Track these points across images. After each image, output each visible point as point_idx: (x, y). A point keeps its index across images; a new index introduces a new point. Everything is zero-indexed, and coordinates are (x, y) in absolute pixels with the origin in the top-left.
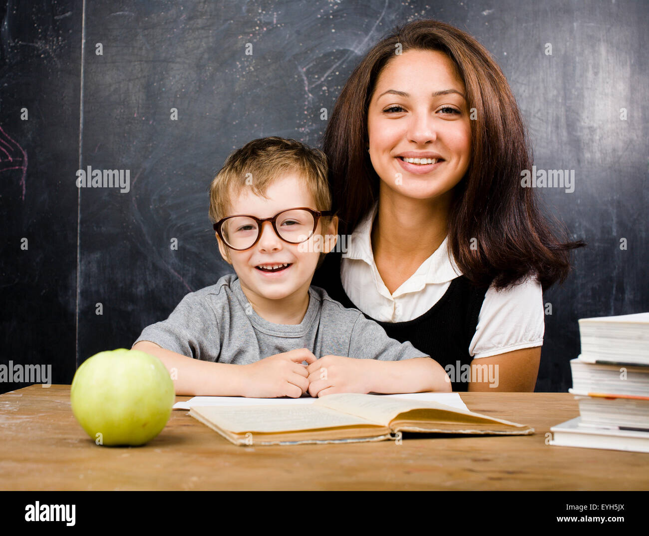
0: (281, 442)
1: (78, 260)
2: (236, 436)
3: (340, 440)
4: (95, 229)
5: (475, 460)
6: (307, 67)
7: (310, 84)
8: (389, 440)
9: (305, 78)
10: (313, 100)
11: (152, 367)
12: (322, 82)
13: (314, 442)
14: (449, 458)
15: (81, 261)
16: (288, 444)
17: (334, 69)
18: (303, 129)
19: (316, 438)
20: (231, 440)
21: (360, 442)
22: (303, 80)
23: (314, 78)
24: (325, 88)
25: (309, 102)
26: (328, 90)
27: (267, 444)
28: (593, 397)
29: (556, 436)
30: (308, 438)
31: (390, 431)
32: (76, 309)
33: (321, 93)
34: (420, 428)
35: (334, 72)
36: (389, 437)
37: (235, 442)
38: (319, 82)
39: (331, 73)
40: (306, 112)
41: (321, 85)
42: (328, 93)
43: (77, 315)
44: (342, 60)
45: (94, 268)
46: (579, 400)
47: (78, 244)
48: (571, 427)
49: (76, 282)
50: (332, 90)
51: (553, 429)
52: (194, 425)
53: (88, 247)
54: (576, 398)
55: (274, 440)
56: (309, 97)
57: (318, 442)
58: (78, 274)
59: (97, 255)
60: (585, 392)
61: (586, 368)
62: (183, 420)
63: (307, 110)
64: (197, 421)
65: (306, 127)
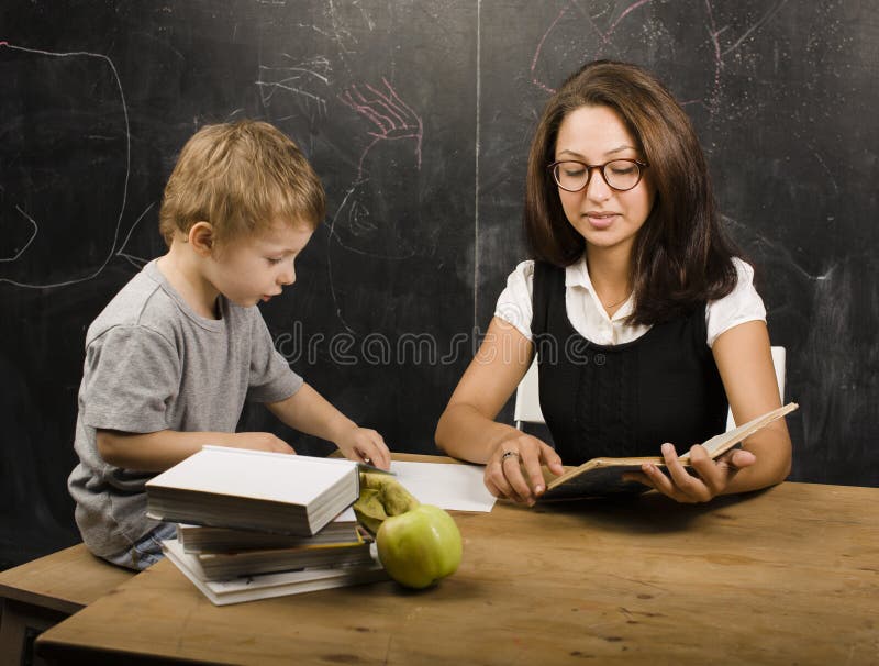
1: (476, 234)
4: (494, 202)
7: (723, 49)
9: (717, 44)
12: (735, 49)
15: (479, 235)
17: (749, 35)
18: (714, 100)
23: (727, 44)
24: (738, 55)
25: (720, 70)
26: (742, 57)
32: (474, 284)
33: (734, 61)
35: (748, 38)
40: (717, 82)
41: (735, 52)
42: (742, 61)
43: (476, 290)
44: (758, 24)
45: (493, 242)
47: (477, 216)
49: (475, 256)
50: (746, 58)
53: (486, 220)
56: (720, 64)
58: (477, 248)
59: (496, 229)
63: (719, 79)
65: (717, 98)
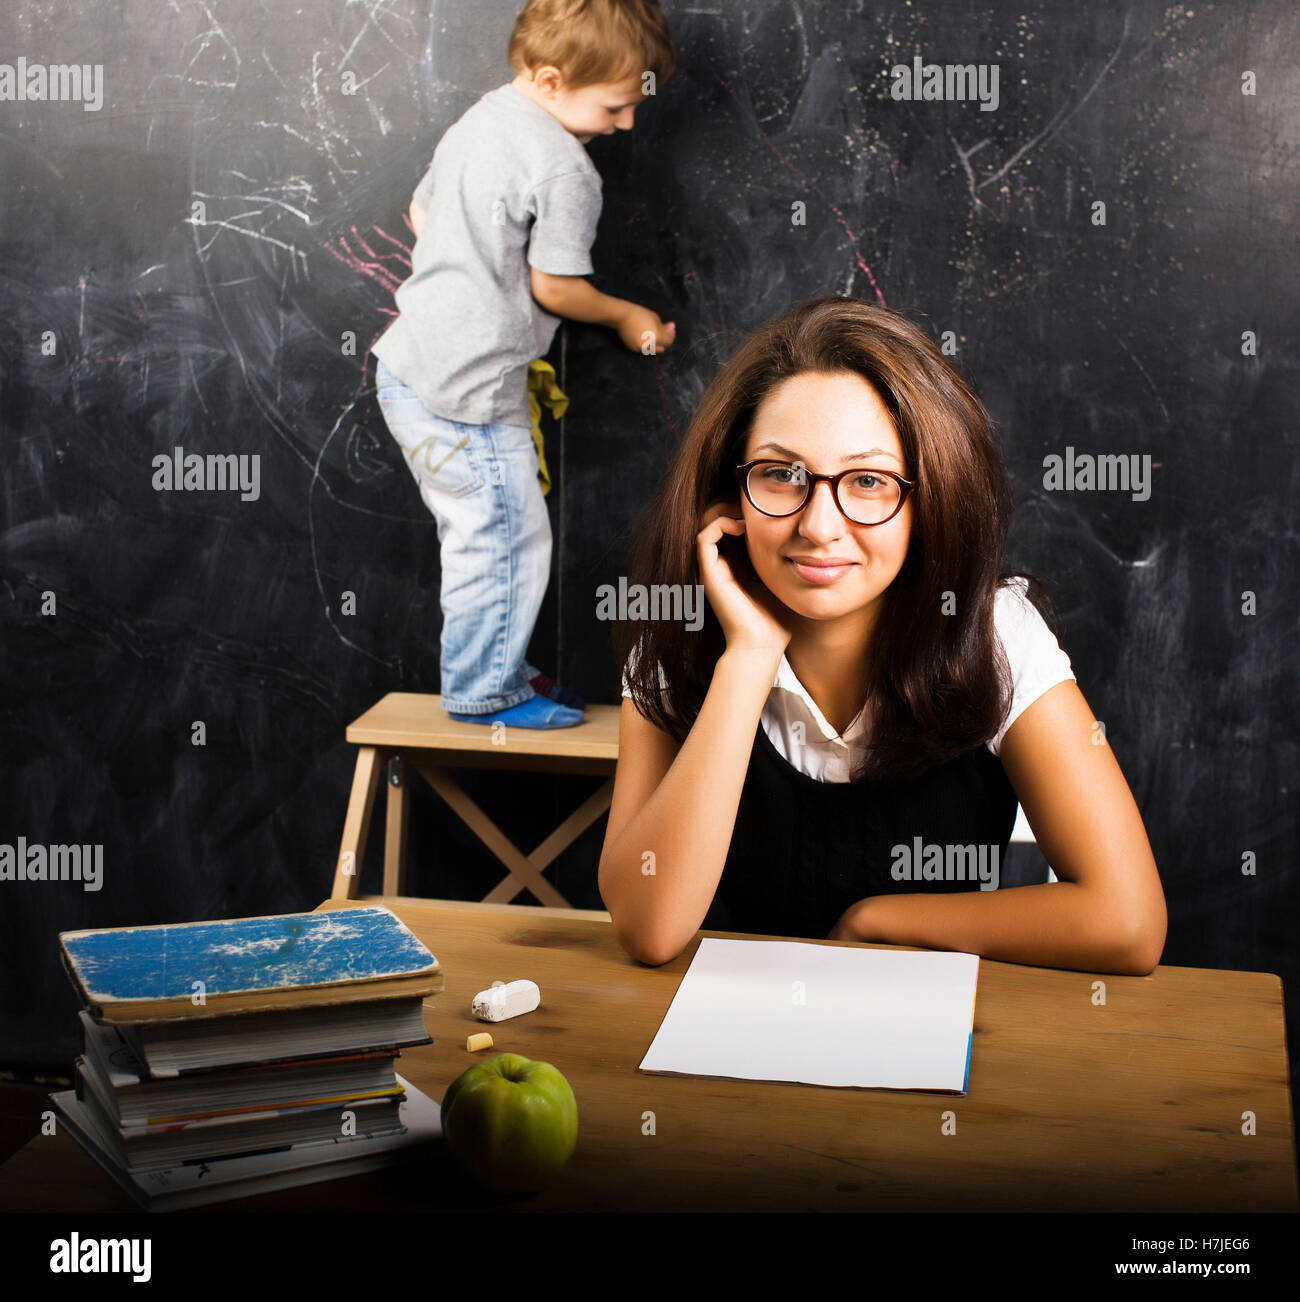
6: (975, 149)
7: (979, 179)
17: (1024, 154)
18: (963, 264)
24: (1005, 189)
35: (1022, 160)
38: (994, 178)
39: (1019, 161)
40: (969, 233)
41: (1000, 184)
42: (1011, 198)
44: (1039, 137)
50: (1019, 193)
56: (974, 203)
65: (969, 260)
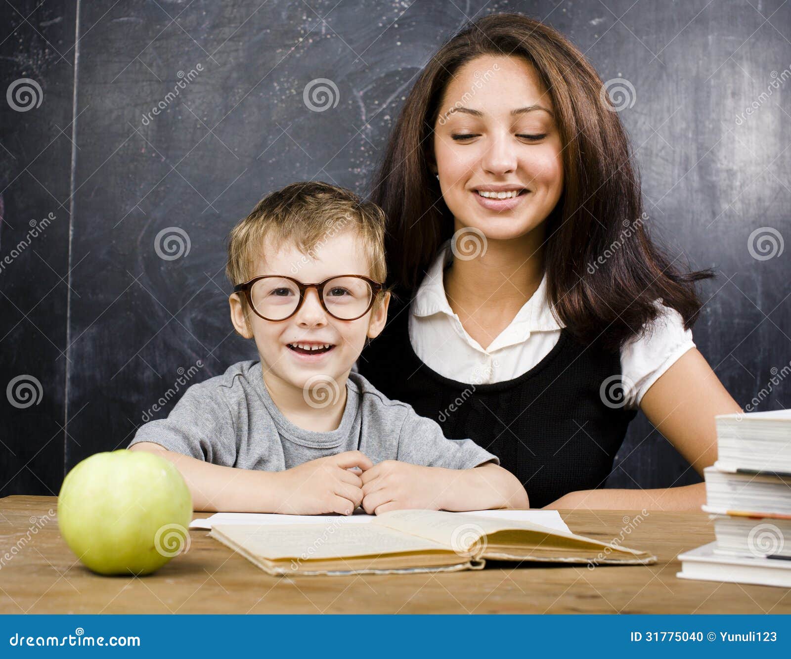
0: (330, 571)
1: (68, 336)
2: (270, 564)
3: (406, 569)
4: (90, 295)
5: (581, 597)
6: (365, 90)
7: (369, 111)
8: (468, 570)
9: (362, 104)
10: (372, 132)
11: (164, 473)
12: (384, 109)
13: (372, 571)
14: (547, 594)
15: (71, 337)
16: (338, 574)
17: (400, 93)
18: (359, 170)
19: (374, 566)
20: (265, 569)
21: (431, 572)
22: (359, 107)
23: (373, 104)
24: (387, 117)
25: (367, 135)
26: (391, 120)
27: (311, 573)
28: (734, 516)
29: (685, 567)
30: (364, 567)
31: (471, 559)
32: (65, 399)
33: (383, 124)
34: (508, 554)
35: (399, 97)
36: (469, 566)
37: (269, 572)
38: (380, 110)
39: (396, 98)
40: (362, 148)
41: (383, 114)
43: (66, 406)
44: (410, 81)
45: (89, 348)
46: (716, 520)
47: (68, 315)
48: (704, 554)
49: (65, 364)
51: (681, 557)
52: (216, 550)
53: (80, 321)
54: (712, 517)
55: (321, 569)
56: (366, 128)
57: (377, 572)
58: (68, 354)
59: (92, 330)
60: (723, 510)
61: (725, 479)
62: (202, 542)
63: (364, 146)
64: (221, 544)
65: (363, 167)
